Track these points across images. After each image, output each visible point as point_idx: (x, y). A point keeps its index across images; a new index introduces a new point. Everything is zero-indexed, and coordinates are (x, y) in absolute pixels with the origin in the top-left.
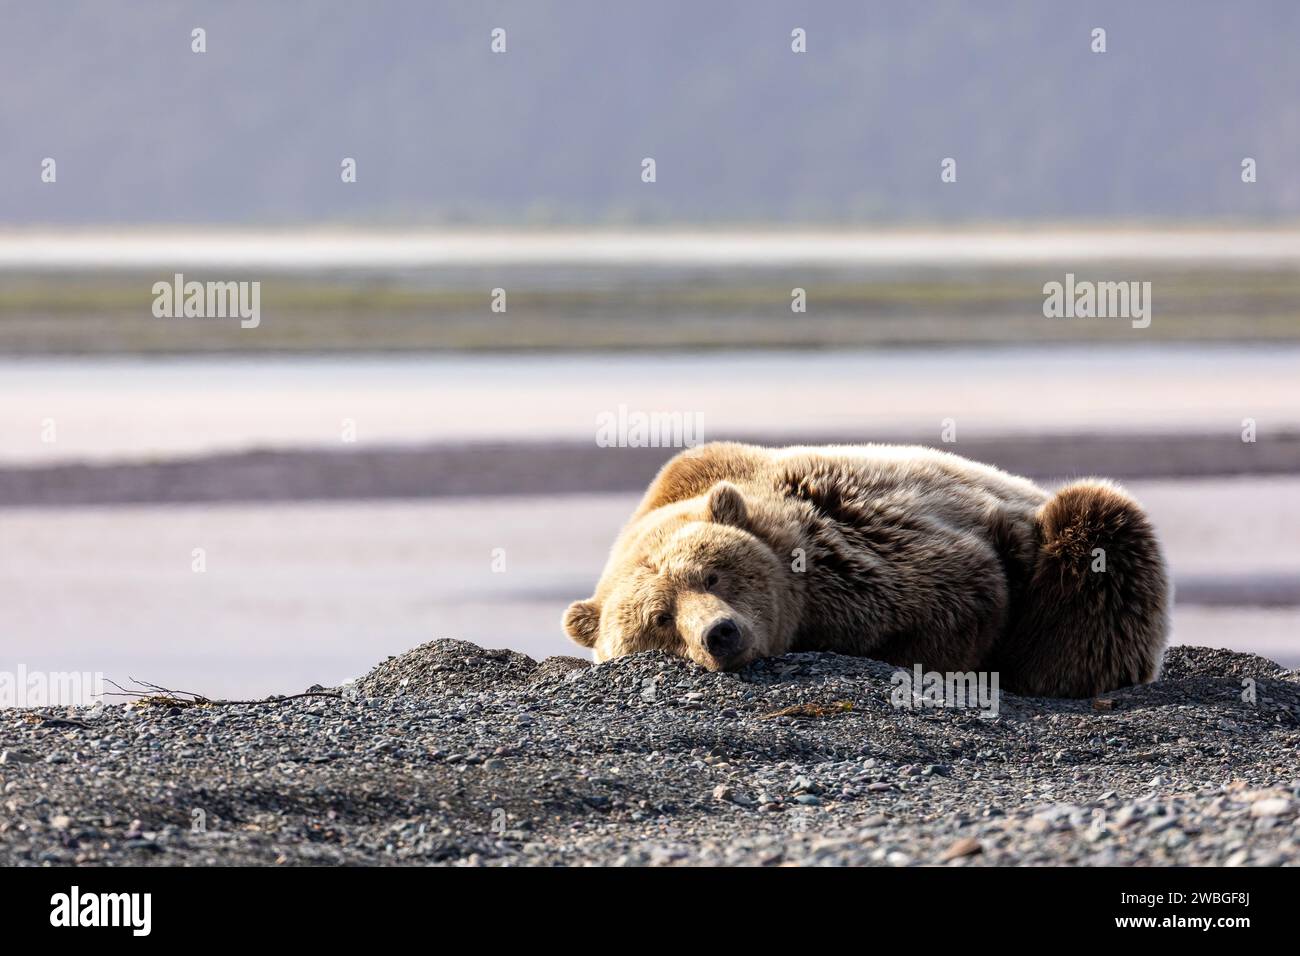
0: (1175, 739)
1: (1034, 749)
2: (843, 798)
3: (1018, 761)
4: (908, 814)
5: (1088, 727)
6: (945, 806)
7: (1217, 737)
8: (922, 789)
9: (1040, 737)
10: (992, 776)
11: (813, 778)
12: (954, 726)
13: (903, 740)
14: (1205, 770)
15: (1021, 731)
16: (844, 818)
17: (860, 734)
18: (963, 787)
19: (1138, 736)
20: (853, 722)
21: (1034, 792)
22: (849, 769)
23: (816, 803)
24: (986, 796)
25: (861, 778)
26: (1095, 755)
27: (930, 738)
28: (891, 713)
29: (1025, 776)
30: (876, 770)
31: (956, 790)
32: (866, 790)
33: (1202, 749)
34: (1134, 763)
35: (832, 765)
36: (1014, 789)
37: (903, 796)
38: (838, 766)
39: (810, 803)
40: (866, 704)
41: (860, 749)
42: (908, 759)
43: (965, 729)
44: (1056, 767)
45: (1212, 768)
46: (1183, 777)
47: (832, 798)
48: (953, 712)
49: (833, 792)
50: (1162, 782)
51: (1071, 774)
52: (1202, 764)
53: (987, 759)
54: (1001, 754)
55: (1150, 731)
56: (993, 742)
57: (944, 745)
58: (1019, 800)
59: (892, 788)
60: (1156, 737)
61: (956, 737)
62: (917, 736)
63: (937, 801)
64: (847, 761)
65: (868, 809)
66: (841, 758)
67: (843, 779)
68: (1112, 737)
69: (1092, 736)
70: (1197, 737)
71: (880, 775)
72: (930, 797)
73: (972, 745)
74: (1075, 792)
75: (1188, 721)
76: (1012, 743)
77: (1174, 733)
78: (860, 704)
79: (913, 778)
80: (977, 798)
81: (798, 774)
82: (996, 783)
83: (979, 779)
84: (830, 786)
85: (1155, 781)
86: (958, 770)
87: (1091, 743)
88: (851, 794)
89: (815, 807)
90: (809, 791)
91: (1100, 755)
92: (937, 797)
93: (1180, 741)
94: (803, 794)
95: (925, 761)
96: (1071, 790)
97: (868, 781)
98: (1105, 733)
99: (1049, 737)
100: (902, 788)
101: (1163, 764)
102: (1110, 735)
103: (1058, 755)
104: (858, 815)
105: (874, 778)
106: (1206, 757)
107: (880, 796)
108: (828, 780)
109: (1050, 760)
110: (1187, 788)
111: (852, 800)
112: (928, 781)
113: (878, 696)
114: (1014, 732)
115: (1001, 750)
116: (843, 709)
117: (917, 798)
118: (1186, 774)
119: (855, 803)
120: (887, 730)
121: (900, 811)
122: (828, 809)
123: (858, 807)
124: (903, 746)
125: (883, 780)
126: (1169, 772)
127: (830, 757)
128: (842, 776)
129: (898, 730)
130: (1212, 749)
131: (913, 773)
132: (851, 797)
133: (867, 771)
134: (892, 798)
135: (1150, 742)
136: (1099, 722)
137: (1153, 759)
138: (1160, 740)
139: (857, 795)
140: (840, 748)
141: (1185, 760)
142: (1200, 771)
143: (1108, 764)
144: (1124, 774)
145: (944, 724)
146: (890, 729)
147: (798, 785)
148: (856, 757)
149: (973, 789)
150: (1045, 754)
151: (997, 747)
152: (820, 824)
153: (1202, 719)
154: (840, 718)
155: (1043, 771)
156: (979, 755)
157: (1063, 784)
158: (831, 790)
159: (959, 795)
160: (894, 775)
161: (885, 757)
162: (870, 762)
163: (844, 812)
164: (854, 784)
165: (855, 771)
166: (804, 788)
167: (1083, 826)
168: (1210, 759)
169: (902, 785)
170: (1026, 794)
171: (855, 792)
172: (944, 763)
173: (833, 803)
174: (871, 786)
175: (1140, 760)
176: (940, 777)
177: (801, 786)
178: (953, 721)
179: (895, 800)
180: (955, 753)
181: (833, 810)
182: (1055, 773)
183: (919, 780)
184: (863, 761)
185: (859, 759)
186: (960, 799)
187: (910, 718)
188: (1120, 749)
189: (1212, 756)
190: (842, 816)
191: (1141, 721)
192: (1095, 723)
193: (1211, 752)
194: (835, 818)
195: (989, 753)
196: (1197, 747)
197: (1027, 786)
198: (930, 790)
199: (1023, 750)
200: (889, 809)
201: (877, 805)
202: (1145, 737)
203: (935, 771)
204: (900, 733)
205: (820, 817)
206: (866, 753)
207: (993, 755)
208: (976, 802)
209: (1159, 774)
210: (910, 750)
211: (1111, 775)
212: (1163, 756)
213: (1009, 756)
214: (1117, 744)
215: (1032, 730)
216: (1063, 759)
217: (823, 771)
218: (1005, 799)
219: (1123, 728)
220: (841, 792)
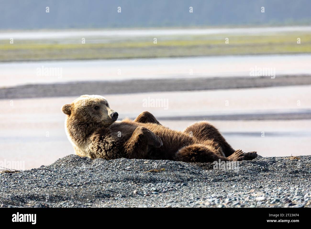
0: (238, 175)
1: (206, 179)
2: (163, 192)
3: (203, 181)
4: (178, 196)
5: (218, 173)
6: (187, 194)
7: (248, 175)
8: (181, 190)
9: (208, 175)
10: (197, 186)
11: (156, 187)
12: (188, 173)
13: (176, 177)
14: (245, 183)
15: (203, 174)
16: (163, 198)
17: (167, 176)
18: (190, 189)
19: (230, 175)
20: (165, 173)
21: (206, 190)
22: (164, 185)
23: (157, 194)
24: (196, 191)
25: (167, 187)
26: (220, 180)
27: (183, 176)
28: (173, 171)
29: (204, 185)
30: (171, 185)
31: (189, 190)
32: (168, 190)
33: (245, 178)
34: (229, 181)
35: (160, 184)
36: (202, 189)
37: (177, 192)
38: (162, 184)
39: (156, 194)
40: (168, 169)
41: (167, 180)
42: (177, 182)
43: (191, 174)
44: (211, 183)
45: (247, 182)
46: (240, 185)
47: (161, 192)
48: (188, 170)
49: (161, 191)
50: (235, 186)
51: (215, 184)
52: (244, 181)
53: (196, 181)
54: (199, 180)
55: (233, 174)
56: (197, 177)
57: (186, 178)
58: (203, 192)
59: (174, 190)
60: (234, 175)
61: (188, 176)
62: (180, 176)
63: (185, 193)
64: (164, 183)
65: (169, 195)
66: (162, 182)
67: (163, 188)
68: (224, 175)
69: (219, 175)
70: (243, 175)
71: (171, 186)
72: (183, 192)
73: (192, 178)
74: (216, 190)
75: (241, 171)
76: (201, 177)
77: (238, 174)
78: (167, 169)
79: (179, 187)
80: (194, 192)
81: (153, 186)
82: (198, 187)
83: (194, 186)
84: (160, 189)
85: (234, 186)
86: (189, 184)
87: (219, 177)
88: (165, 191)
89: (157, 195)
90: (155, 191)
91: (222, 179)
92: (185, 192)
93: (239, 176)
94: (154, 192)
95: (182, 182)
96: (215, 189)
97: (169, 188)
98: (222, 174)
99: (209, 175)
100: (177, 190)
101: (236, 181)
102: (223, 175)
103: (212, 180)
104: (166, 197)
105: (170, 187)
106: (245, 180)
107: (171, 192)
108: (159, 188)
109: (210, 181)
110: (241, 188)
111: (165, 193)
112: (182, 187)
113: (171, 167)
114: (202, 175)
115: (199, 179)
116: (163, 170)
117: (180, 192)
118: (241, 184)
119: (166, 193)
120: (173, 175)
121: (176, 195)
122: (160, 195)
123: (167, 195)
124: (176, 179)
125: (172, 187)
126: (237, 183)
127: (160, 182)
128: (163, 187)
129: (175, 175)
130: (247, 178)
131: (179, 185)
132: (165, 192)
133: (168, 185)
134: (174, 192)
135: (233, 176)
136: (221, 172)
137: (233, 180)
138: (235, 176)
139: (166, 192)
140: (162, 180)
141: (241, 180)
142: (244, 183)
143: (223, 182)
144: (227, 184)
145: (186, 173)
146: (174, 175)
147: (153, 189)
148: (166, 182)
149: (193, 189)
150: (209, 180)
151: (198, 178)
152: (158, 199)
153: (244, 170)
154: (162, 172)
155: (208, 184)
156: (194, 180)
157: (213, 187)
158: (160, 190)
159: (189, 191)
160: (175, 186)
161: (172, 181)
162: (169, 183)
163: (163, 196)
164: (166, 189)
165: (166, 185)
166: (154, 190)
167: (218, 204)
168: (246, 180)
169: (176, 189)
170: (205, 190)
171: (166, 191)
172: (186, 182)
173: (161, 194)
174: (170, 189)
175: (230, 180)
176: (185, 186)
177: (153, 190)
178: (188, 172)
179: (175, 193)
180: (188, 180)
181: (161, 196)
182: (211, 184)
183: (180, 187)
184: (168, 182)
185: (167, 182)
186: (190, 192)
187: (178, 172)
188: (226, 178)
189: (247, 179)
190: (163, 197)
191: (231, 171)
192: (220, 172)
193: (246, 178)
194: (161, 198)
195: (196, 180)
196: (243, 177)
197: (205, 188)
198: (183, 190)
199: (204, 179)
200: (174, 195)
201: (171, 194)
202: (231, 175)
203: (184, 185)
204: (176, 176)
205: (158, 198)
206: (168, 181)
207: (197, 180)
208: (193, 193)
209: (235, 184)
210: (178, 180)
211: (224, 184)
212: (236, 180)
213: (201, 180)
214: (225, 177)
215: (206, 174)
216: (213, 181)
217: (158, 186)
218: (200, 192)
219: (226, 173)
220: (163, 191)
